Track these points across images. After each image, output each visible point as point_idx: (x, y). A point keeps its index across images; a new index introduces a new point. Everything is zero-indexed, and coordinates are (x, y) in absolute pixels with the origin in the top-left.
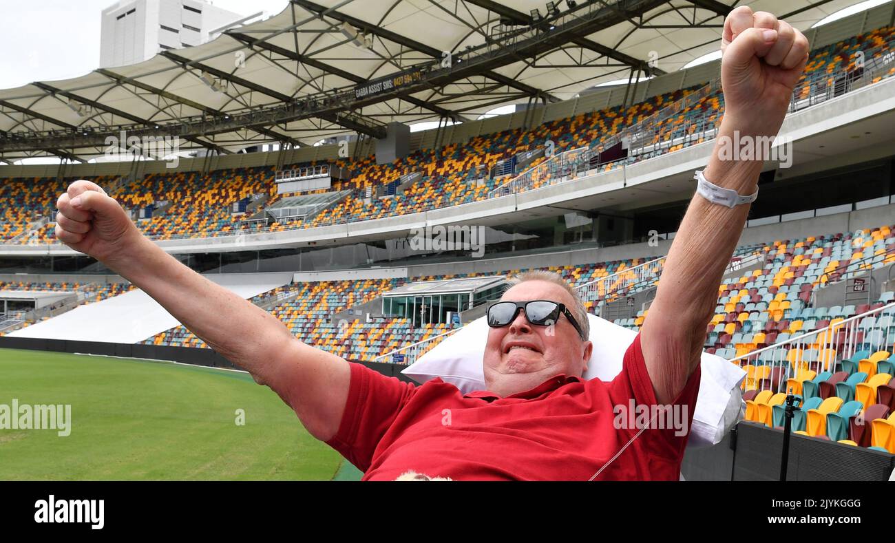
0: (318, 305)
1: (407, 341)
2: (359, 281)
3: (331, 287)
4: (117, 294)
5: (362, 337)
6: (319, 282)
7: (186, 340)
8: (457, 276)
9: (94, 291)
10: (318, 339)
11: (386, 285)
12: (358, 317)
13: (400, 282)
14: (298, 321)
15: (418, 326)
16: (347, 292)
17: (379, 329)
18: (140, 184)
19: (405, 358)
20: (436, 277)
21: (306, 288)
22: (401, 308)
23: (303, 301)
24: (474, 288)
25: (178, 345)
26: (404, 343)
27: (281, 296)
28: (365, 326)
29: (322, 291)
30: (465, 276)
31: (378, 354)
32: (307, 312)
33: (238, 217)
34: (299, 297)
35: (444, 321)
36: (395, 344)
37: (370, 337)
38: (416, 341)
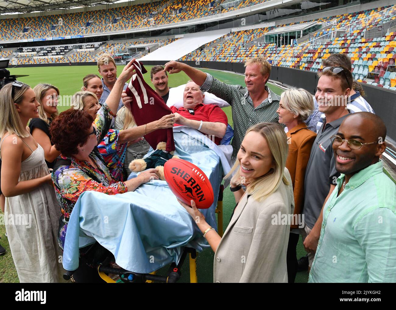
0: (240, 40)
1: (274, 53)
2: (256, 29)
3: (245, 33)
4: (171, 42)
5: (256, 52)
6: (241, 31)
7: (193, 58)
8: (295, 24)
9: (164, 42)
10: (239, 54)
11: (266, 30)
12: (255, 44)
13: (272, 28)
14: (232, 47)
15: (279, 46)
16: (251, 34)
17: (263, 49)
19: (273, 61)
20: (286, 25)
21: (236, 34)
22: (272, 39)
23: (235, 39)
24: (303, 28)
25: (190, 60)
26: (273, 55)
27: (227, 38)
28: (258, 48)
29: (242, 34)
30: (299, 23)
32: (236, 44)
33: (211, 9)
34: (233, 38)
35: (290, 44)
36: (269, 55)
37: (259, 52)
38: (278, 54)
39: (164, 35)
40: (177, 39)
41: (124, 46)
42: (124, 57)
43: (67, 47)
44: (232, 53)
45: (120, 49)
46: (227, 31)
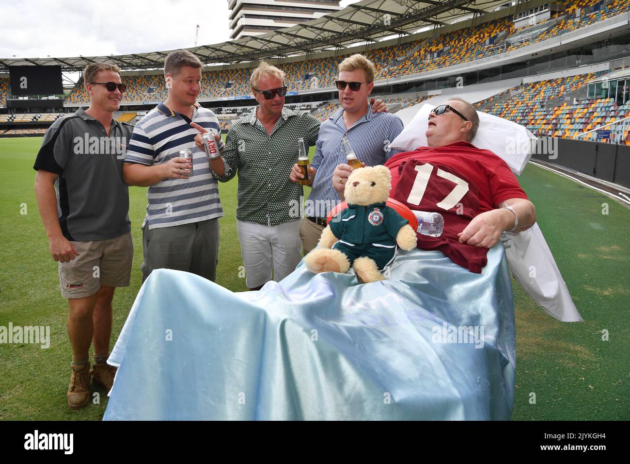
0: (537, 96)
1: (612, 117)
2: (570, 77)
3: (549, 83)
4: (420, 102)
5: (568, 116)
6: (540, 82)
9: (410, 101)
10: (532, 120)
11: (591, 77)
12: (566, 101)
13: (603, 73)
14: (520, 108)
16: (559, 86)
17: (584, 108)
18: (437, 40)
21: (530, 86)
22: (604, 91)
23: (528, 94)
27: (513, 93)
28: (572, 107)
29: (541, 86)
32: (528, 102)
33: (489, 47)
34: (525, 93)
39: (412, 91)
40: (431, 96)
44: (518, 118)
46: (515, 82)
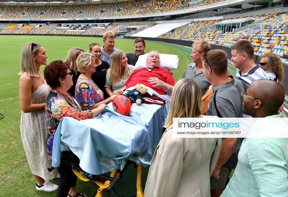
0: (199, 27)
2: (210, 20)
3: (203, 22)
4: (153, 26)
5: (208, 36)
6: (200, 21)
7: (166, 37)
8: (237, 18)
9: (149, 25)
10: (197, 36)
11: (217, 21)
12: (208, 30)
13: (221, 20)
14: (193, 31)
15: (224, 32)
16: (206, 23)
17: (213, 33)
19: (219, 42)
20: (231, 19)
21: (196, 23)
22: (220, 27)
23: (195, 26)
24: (242, 21)
25: (164, 38)
26: (219, 38)
27: (190, 25)
28: (210, 33)
29: (200, 23)
30: (239, 18)
31: (212, 41)
32: (195, 29)
33: (181, 5)
35: (232, 31)
36: (217, 38)
37: (211, 36)
38: (223, 37)
39: (149, 21)
40: (157, 24)
41: (124, 27)
42: (123, 34)
43: (88, 25)
44: (192, 35)
45: (121, 28)
46: (190, 20)
